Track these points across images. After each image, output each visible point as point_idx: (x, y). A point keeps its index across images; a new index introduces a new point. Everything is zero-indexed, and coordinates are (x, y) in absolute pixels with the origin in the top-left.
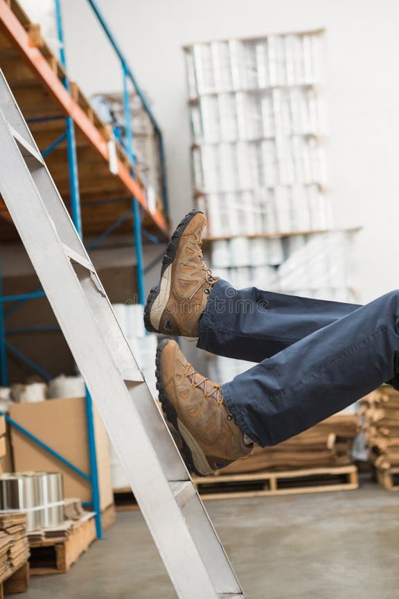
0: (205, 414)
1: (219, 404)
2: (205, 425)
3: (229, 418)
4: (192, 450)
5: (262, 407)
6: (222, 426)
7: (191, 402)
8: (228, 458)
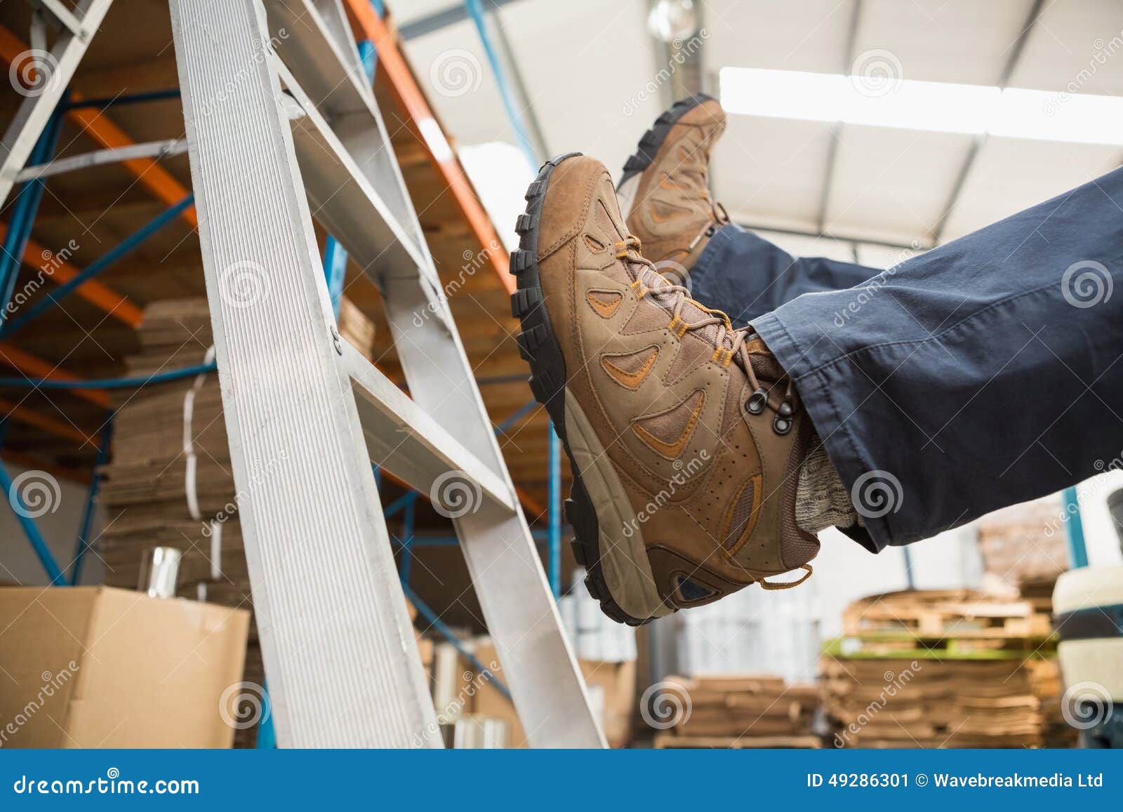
0: (666, 382)
1: (721, 357)
2: (660, 423)
3: (754, 406)
4: (600, 513)
5: (911, 355)
6: (724, 430)
7: (624, 331)
8: (727, 569)
